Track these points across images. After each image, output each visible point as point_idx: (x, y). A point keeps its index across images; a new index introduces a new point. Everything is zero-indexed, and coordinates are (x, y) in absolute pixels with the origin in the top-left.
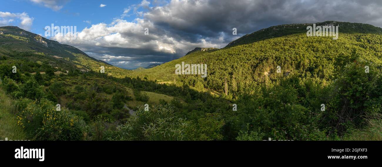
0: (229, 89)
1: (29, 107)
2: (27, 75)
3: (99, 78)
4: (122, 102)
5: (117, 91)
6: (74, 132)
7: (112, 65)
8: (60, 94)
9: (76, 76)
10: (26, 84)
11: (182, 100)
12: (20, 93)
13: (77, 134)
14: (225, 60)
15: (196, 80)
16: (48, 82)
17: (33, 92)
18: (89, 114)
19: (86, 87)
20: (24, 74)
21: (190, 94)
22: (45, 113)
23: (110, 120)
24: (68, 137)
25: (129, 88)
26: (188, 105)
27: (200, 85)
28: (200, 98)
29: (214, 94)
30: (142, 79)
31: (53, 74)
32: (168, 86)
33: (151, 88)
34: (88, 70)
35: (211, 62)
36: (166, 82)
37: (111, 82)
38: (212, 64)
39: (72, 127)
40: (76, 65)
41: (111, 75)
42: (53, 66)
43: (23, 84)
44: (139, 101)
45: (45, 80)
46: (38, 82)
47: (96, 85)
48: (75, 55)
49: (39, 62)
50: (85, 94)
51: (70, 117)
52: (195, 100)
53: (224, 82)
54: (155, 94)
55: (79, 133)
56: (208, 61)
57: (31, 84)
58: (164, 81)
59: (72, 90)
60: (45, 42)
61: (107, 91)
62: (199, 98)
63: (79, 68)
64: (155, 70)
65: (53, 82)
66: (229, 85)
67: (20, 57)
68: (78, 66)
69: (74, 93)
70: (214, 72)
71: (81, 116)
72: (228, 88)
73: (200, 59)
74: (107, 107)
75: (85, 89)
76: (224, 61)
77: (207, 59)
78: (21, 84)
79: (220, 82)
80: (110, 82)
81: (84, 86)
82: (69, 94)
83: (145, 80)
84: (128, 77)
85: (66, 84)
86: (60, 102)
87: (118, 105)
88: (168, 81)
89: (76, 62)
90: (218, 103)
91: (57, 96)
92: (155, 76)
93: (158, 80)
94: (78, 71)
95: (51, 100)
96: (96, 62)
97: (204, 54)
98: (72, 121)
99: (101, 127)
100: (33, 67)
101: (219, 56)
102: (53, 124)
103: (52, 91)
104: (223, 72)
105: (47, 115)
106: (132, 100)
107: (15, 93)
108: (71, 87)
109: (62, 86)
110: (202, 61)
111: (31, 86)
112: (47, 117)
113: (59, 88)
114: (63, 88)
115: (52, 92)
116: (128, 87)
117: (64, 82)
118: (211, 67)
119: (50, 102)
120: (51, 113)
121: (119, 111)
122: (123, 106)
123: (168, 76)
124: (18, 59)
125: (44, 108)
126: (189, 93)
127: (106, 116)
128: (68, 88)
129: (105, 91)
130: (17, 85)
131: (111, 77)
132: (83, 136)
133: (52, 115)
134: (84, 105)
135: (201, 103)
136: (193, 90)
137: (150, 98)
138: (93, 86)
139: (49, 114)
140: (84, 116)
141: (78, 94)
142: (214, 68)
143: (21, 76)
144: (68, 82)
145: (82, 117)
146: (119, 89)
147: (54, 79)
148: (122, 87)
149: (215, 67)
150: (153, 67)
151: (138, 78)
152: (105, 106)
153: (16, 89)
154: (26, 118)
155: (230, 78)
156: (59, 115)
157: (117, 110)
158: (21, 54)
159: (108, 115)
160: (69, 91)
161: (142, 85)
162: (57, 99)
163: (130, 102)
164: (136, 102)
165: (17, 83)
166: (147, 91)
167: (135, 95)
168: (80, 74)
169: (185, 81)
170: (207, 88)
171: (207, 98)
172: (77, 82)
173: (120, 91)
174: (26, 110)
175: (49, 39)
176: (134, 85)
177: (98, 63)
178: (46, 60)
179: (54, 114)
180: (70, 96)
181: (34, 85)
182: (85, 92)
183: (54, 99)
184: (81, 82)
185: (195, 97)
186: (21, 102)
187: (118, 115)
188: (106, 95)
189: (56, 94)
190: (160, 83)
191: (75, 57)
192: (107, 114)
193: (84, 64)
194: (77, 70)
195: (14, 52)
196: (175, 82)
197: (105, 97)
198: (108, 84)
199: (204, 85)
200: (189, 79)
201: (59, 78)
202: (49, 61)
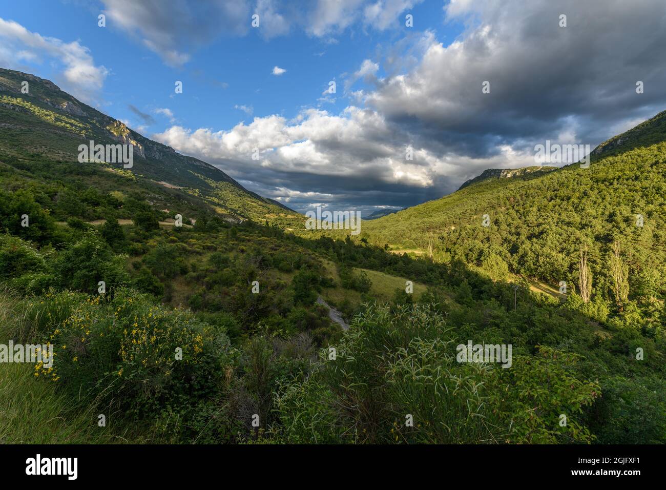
0: (594, 285)
1: (78, 317)
2: (76, 225)
3: (266, 238)
4: (313, 292)
5: (303, 266)
6: (202, 367)
7: (294, 211)
8: (171, 276)
9: (212, 233)
10: (70, 252)
11: (448, 295)
12: (47, 277)
13: (210, 373)
14: (579, 198)
15: (486, 250)
16: (140, 245)
17: (94, 272)
18: (241, 320)
19: (236, 258)
20: (65, 223)
21: (469, 284)
22: (126, 326)
23: (284, 332)
24: (187, 386)
25: (330, 260)
26: (463, 311)
27: (497, 264)
28: (497, 297)
29: (540, 291)
30: (357, 243)
31: (157, 226)
32: (415, 261)
33: (377, 262)
34: (242, 219)
35: (531, 206)
36: (408, 251)
37: (291, 245)
38: (534, 209)
39: (197, 356)
40: (215, 207)
41: (293, 232)
42: (156, 206)
43: (61, 253)
44: (350, 290)
45: (133, 240)
46: (111, 245)
47: (259, 253)
48: (213, 185)
49: (117, 194)
50: (233, 273)
51: (193, 331)
52: (482, 299)
53: (575, 260)
54: (384, 275)
55: (216, 370)
56: (521, 202)
57: (88, 252)
58: (405, 248)
59: (202, 264)
60: (139, 145)
61: (281, 265)
62: (494, 297)
63: (222, 215)
64: (386, 224)
65: (154, 246)
66: (595, 273)
67: (53, 174)
68: (220, 210)
69: (207, 270)
70: (542, 233)
71: (220, 325)
72: (591, 280)
73: (498, 198)
74: (281, 302)
75: (232, 261)
76: (577, 201)
77: (518, 196)
78: (52, 251)
79: (562, 261)
80: (288, 246)
81: (231, 255)
82: (194, 274)
83: (363, 244)
84: (326, 236)
85: (189, 251)
86: (172, 294)
87: (303, 297)
88: (414, 247)
89: (216, 200)
90: (555, 320)
91: (162, 280)
92: (386, 238)
93: (391, 246)
94: (218, 220)
95: (147, 290)
96: (260, 203)
97: (511, 186)
98: (198, 340)
99: (266, 351)
100: (97, 204)
101: (557, 187)
102: (148, 354)
103: (149, 268)
104: (573, 233)
105: (134, 332)
106: (334, 286)
107: (27, 280)
108: (199, 257)
109: (177, 254)
110: (505, 203)
111: (89, 257)
112: (132, 338)
113: (169, 260)
114: (180, 259)
115: (149, 271)
116: (326, 258)
117: (185, 245)
118: (532, 218)
119: (142, 296)
120: (143, 324)
121: (306, 310)
122: (316, 300)
123: (414, 236)
124: (46, 178)
125: (127, 312)
126: (466, 281)
127: (279, 324)
128: (192, 260)
129: (276, 266)
130: (38, 255)
131: (291, 237)
132: (224, 377)
133: (147, 329)
134: (229, 298)
135: (500, 312)
136: (477, 275)
137: (374, 283)
138: (252, 254)
139: (140, 329)
140: (228, 325)
141: (216, 272)
142: (541, 220)
143: (53, 229)
144: (194, 244)
145: (223, 329)
146: (308, 262)
147: (158, 238)
148: (313, 259)
149: (544, 219)
150: (380, 217)
151: (348, 239)
152: (275, 300)
153: (34, 267)
154: (67, 349)
155: (601, 250)
156: (165, 329)
157: (301, 309)
158: (58, 166)
159: (282, 320)
160: (194, 268)
161: (357, 256)
162: (164, 286)
163: (330, 291)
164: (342, 290)
165: (38, 248)
166: (366, 268)
167: (340, 276)
168: (223, 229)
169: (457, 250)
170: (518, 272)
171: (518, 299)
172: (215, 245)
173: (310, 267)
174: (67, 325)
175: (150, 139)
176: (339, 255)
177: (264, 205)
178: (137, 191)
179: (152, 327)
180: (198, 279)
181: (98, 254)
182: (234, 268)
183: (156, 287)
184: (225, 246)
185: (481, 292)
186: (49, 305)
187: (304, 322)
188: (280, 275)
189: (162, 275)
190: (397, 252)
191: (214, 189)
192: (280, 318)
193: (233, 207)
194: (216, 219)
195: (33, 156)
196: (430, 252)
197: (278, 279)
198: (283, 252)
199: (510, 266)
200: (467, 246)
201: (172, 235)
202: (147, 193)
